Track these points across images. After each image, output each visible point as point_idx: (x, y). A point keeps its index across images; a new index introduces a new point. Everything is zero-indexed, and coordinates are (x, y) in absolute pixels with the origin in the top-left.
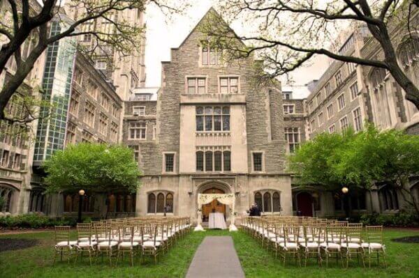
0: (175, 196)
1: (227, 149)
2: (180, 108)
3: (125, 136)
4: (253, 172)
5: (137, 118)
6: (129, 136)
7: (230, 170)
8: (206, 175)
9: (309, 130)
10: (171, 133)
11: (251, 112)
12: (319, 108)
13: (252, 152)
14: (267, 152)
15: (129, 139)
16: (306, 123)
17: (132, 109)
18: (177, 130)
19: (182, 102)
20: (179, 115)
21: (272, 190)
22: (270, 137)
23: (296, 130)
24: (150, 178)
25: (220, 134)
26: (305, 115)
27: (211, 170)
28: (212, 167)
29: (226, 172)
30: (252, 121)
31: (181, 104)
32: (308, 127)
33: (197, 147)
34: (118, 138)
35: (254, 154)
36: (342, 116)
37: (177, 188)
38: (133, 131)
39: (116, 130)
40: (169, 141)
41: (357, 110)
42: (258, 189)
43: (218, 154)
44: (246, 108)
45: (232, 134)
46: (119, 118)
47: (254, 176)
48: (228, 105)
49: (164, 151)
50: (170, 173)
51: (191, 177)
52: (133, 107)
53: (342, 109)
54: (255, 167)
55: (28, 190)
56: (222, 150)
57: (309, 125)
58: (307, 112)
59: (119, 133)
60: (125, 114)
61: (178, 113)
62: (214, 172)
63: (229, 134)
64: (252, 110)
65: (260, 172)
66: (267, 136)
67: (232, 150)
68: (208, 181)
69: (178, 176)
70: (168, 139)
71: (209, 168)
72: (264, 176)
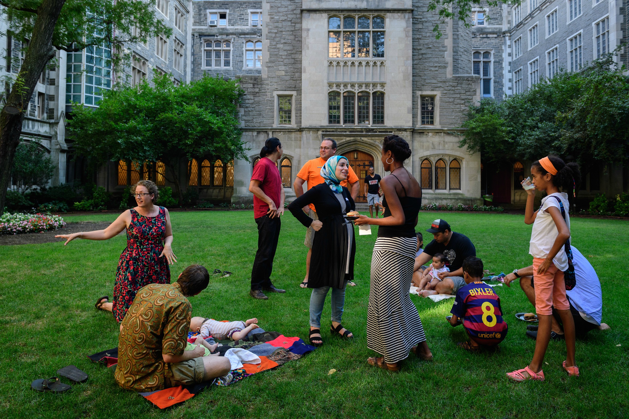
0: (294, 163)
1: (379, 89)
2: (301, 18)
3: (196, 63)
4: (419, 125)
5: (214, 31)
6: (203, 62)
7: (383, 122)
8: (345, 130)
9: (510, 55)
10: (286, 61)
11: (420, 26)
12: (531, 15)
13: (419, 93)
14: (444, 94)
15: (204, 67)
16: (505, 43)
17: (205, 15)
18: (297, 56)
19: (304, 7)
20: (301, 29)
21: (449, 156)
22: (450, 69)
23: (487, 54)
24: (255, 134)
25: (368, 63)
26: (505, 27)
27: (353, 122)
28: (353, 117)
29: (377, 126)
30: (421, 42)
31: (302, 11)
32: (509, 50)
33: (330, 85)
34: (185, 66)
35: (423, 97)
36: (572, 33)
37: (297, 150)
38: (208, 53)
39: (182, 52)
40: (283, 73)
41: (603, 21)
42: (426, 153)
43: (364, 96)
44: (413, 18)
45: (387, 64)
46: (186, 31)
47: (421, 132)
48: (382, 14)
49: (277, 90)
50: (288, 126)
51: (320, 133)
52: (208, 11)
53: (574, 19)
54: (423, 118)
55: (63, 151)
56: (371, 90)
57: (510, 46)
58: (509, 22)
59: (186, 58)
60: (195, 23)
61: (298, 26)
62: (356, 125)
63: (382, 63)
64: (422, 23)
65: (431, 127)
66: (445, 67)
67: (387, 90)
68: (348, 139)
69: (301, 130)
70: (282, 71)
71: (349, 119)
72: (437, 132)
